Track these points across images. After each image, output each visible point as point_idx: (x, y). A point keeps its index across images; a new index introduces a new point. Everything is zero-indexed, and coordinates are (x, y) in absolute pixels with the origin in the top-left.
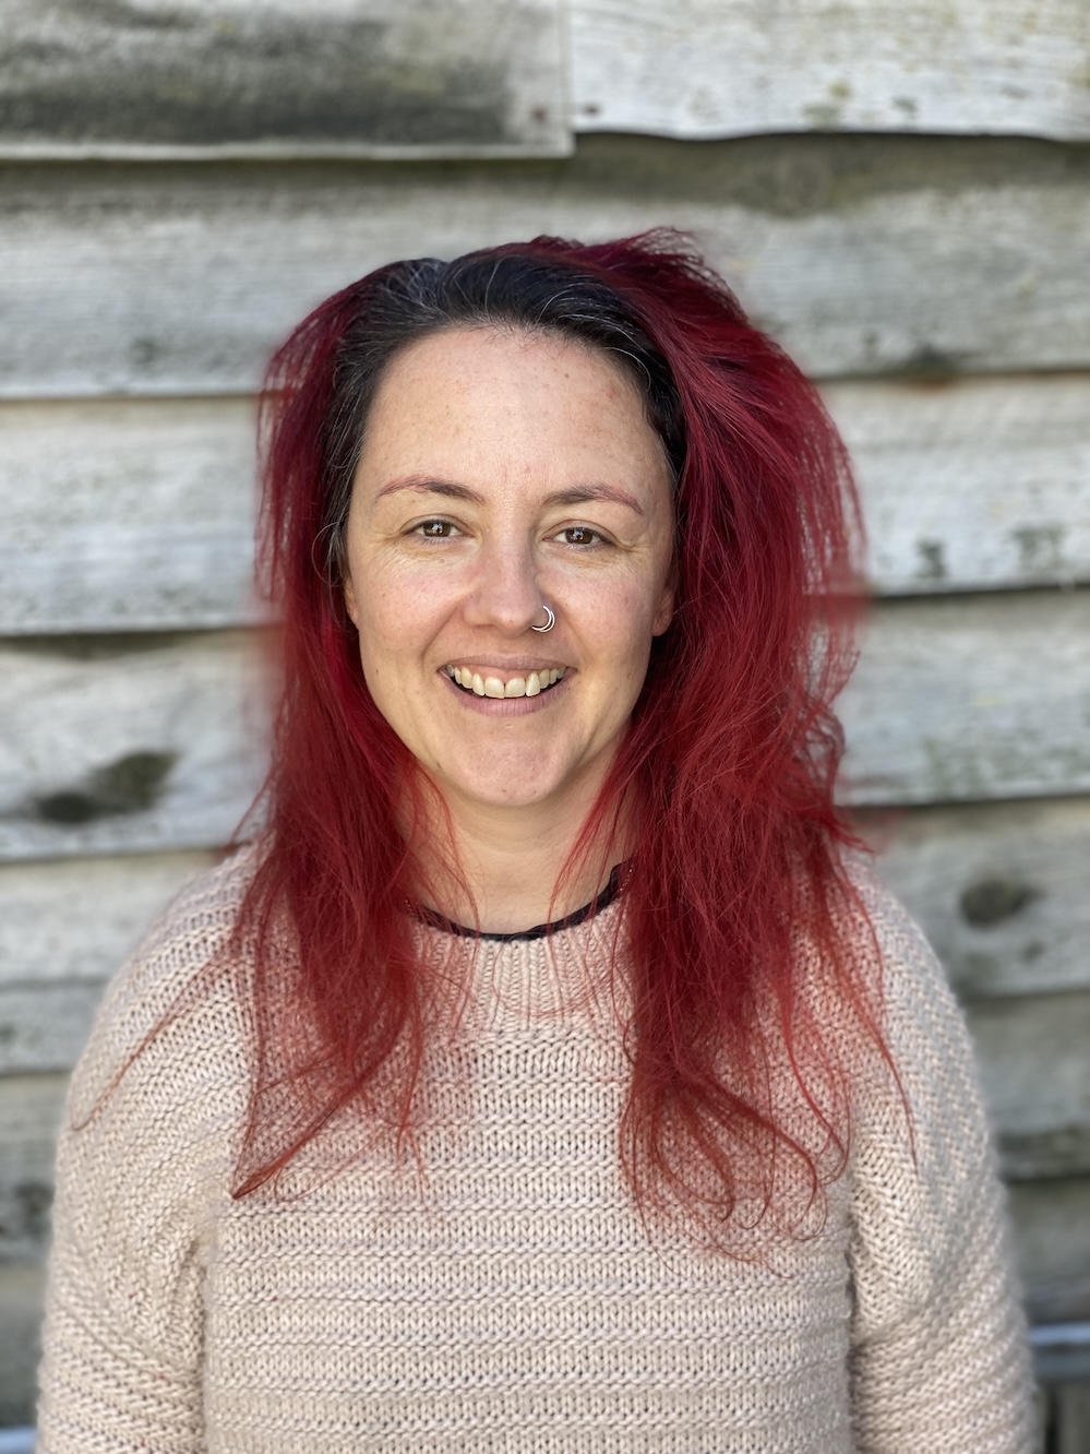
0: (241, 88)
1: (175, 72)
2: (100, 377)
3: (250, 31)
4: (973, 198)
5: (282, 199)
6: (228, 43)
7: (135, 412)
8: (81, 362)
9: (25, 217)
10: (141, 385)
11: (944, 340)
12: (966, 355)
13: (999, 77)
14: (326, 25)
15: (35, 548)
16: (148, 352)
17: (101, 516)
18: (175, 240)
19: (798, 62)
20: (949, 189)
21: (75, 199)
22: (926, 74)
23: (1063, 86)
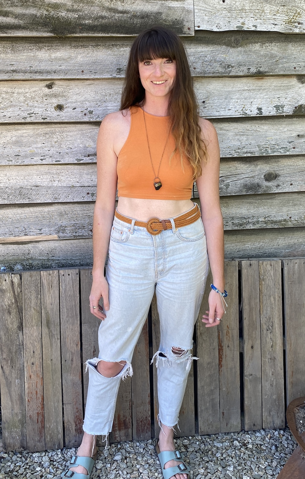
0: (136, 24)
1: (125, 21)
2: (111, 75)
3: (139, 14)
4: (267, 44)
6: (135, 16)
7: (117, 82)
8: (108, 72)
9: (100, 47)
10: (118, 77)
11: (261, 69)
12: (265, 72)
14: (151, 13)
19: (235, 19)
20: (263, 43)
21: (107, 44)
22: (259, 21)
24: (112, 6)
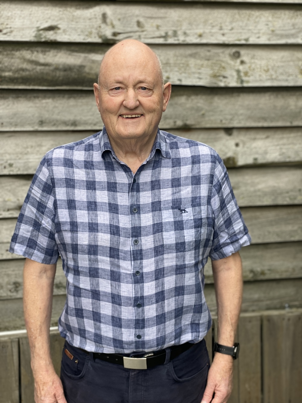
0: (59, 77)
1: (47, 74)
2: (33, 127)
3: (61, 67)
4: (193, 97)
5: (66, 96)
6: (57, 69)
7: (39, 134)
8: (29, 124)
9: (20, 99)
10: (40, 129)
11: (189, 122)
12: (192, 125)
13: (197, 75)
14: (75, 66)
15: (20, 159)
16: (42, 123)
17: (32, 153)
18: (47, 103)
20: (189, 96)
21: (29, 96)
22: (183, 75)
23: (209, 77)
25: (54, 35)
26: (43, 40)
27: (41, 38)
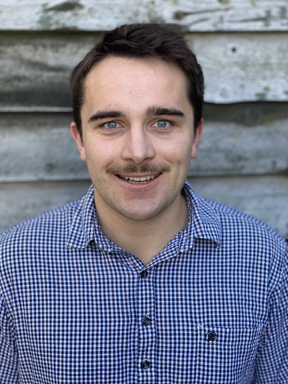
2: (36, 175)
8: (29, 170)
9: (14, 127)
10: (48, 177)
16: (51, 167)
19: (253, 80)
21: (29, 122)
24: (37, 58)
25: (73, 19)
26: (54, 27)
27: (51, 25)
